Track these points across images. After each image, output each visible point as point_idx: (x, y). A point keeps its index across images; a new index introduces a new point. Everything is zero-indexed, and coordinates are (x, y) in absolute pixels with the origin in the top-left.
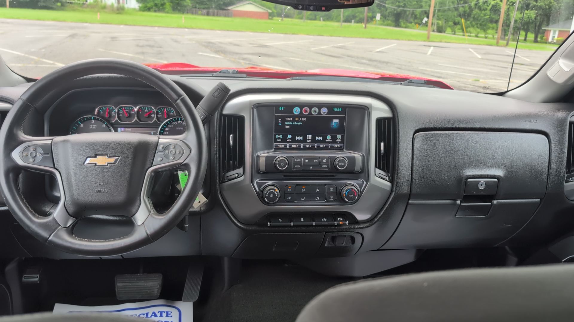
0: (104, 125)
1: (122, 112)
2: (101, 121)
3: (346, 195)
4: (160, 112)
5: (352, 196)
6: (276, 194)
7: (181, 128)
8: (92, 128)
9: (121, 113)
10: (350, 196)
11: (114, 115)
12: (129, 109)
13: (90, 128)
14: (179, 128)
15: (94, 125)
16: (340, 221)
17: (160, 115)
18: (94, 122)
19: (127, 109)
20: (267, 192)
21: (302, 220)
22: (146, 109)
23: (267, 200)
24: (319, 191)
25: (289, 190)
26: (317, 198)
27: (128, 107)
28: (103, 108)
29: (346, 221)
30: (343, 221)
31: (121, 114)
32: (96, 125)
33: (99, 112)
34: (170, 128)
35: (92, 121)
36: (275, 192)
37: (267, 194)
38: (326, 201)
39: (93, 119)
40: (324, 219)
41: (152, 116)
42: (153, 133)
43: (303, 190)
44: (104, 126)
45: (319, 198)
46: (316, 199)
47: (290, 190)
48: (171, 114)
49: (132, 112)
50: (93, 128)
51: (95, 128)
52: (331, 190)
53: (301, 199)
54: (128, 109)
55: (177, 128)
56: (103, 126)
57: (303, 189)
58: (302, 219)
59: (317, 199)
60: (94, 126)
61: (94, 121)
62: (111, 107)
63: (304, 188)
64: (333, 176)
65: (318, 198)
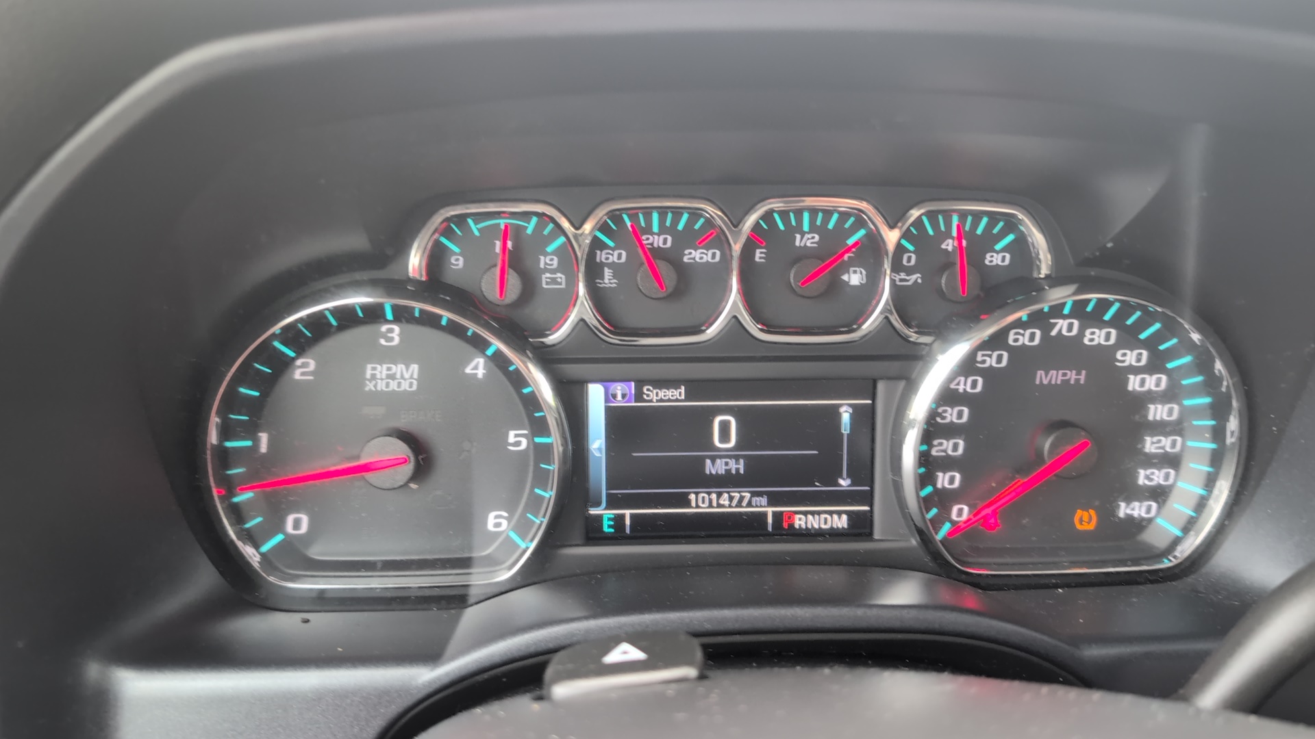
0: (481, 361)
1: (614, 258)
2: (456, 330)
4: (911, 248)
7: (1072, 376)
8: (381, 386)
9: (612, 266)
11: (554, 281)
12: (672, 230)
13: (370, 386)
14: (1055, 377)
15: (401, 367)
17: (909, 271)
18: (397, 340)
19: (655, 229)
22: (806, 227)
27: (663, 212)
28: (470, 221)
31: (607, 273)
32: (415, 368)
33: (436, 257)
34: (988, 373)
35: (384, 328)
39: (389, 316)
41: (845, 277)
42: (853, 417)
44: (481, 373)
48: (997, 259)
49: (696, 256)
50: (393, 386)
51: (405, 386)
54: (663, 230)
55: (1040, 373)
56: (468, 370)
60: (398, 369)
61: (396, 328)
62: (526, 216)
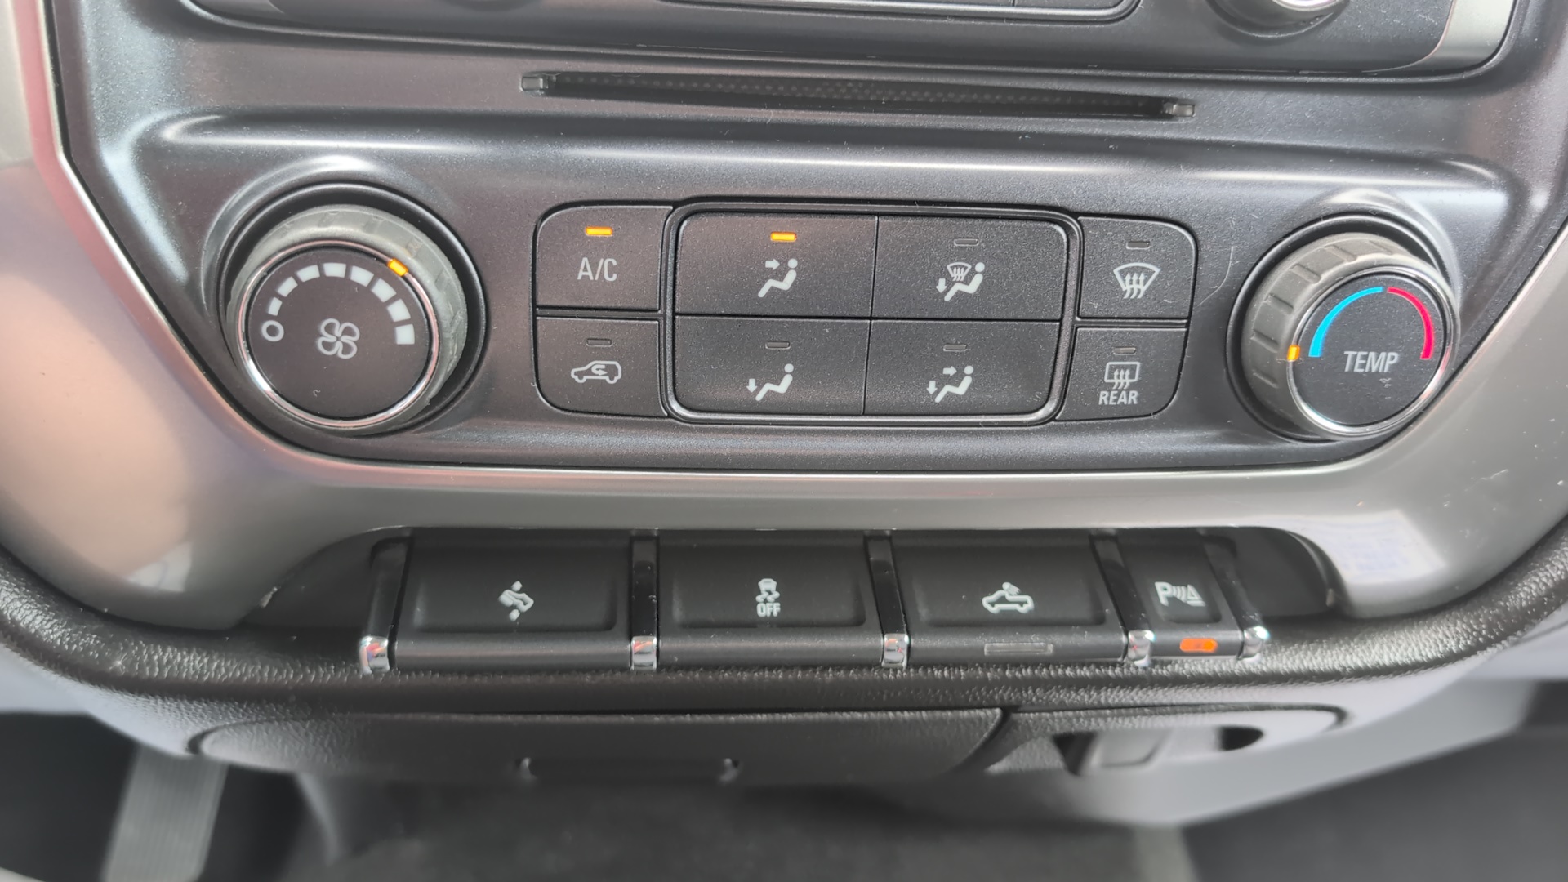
3: (1315, 351)
5: (1382, 362)
6: (399, 311)
10: (1358, 361)
16: (1182, 618)
20: (267, 290)
21: (768, 600)
23: (263, 385)
24: (972, 288)
25: (585, 271)
26: (943, 381)
29: (1244, 625)
30: (1212, 618)
36: (383, 291)
37: (275, 307)
38: (1051, 418)
40: (1009, 590)
43: (780, 274)
45: (966, 382)
46: (932, 387)
47: (604, 263)
52: (1133, 288)
53: (752, 386)
57: (773, 264)
58: (767, 585)
59: (948, 388)
63: (783, 252)
64: (1154, 109)
65: (956, 380)
